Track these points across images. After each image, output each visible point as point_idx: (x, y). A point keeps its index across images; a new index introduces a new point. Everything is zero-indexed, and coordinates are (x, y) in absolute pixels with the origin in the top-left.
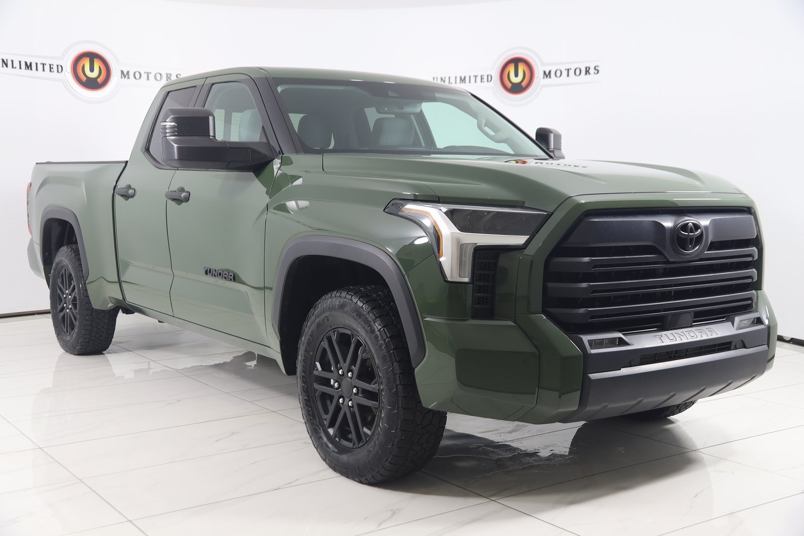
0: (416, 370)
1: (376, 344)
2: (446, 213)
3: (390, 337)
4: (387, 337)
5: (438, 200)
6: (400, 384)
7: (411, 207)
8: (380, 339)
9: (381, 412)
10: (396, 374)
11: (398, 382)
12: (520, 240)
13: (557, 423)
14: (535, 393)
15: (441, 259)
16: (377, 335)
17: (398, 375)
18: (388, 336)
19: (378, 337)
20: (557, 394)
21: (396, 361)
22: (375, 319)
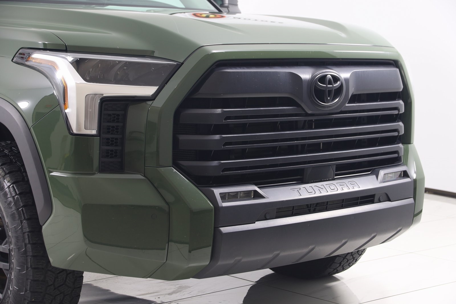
0: (44, 227)
1: (5, 202)
2: (72, 63)
3: (20, 194)
4: (16, 194)
5: (65, 49)
6: (29, 243)
7: (37, 56)
8: (9, 196)
9: (11, 274)
10: (26, 232)
11: (27, 241)
12: (148, 91)
13: (191, 278)
14: (165, 249)
15: (66, 111)
16: (6, 192)
17: (26, 234)
18: (18, 193)
19: (7, 195)
20: (186, 247)
21: (25, 219)
22: (5, 176)
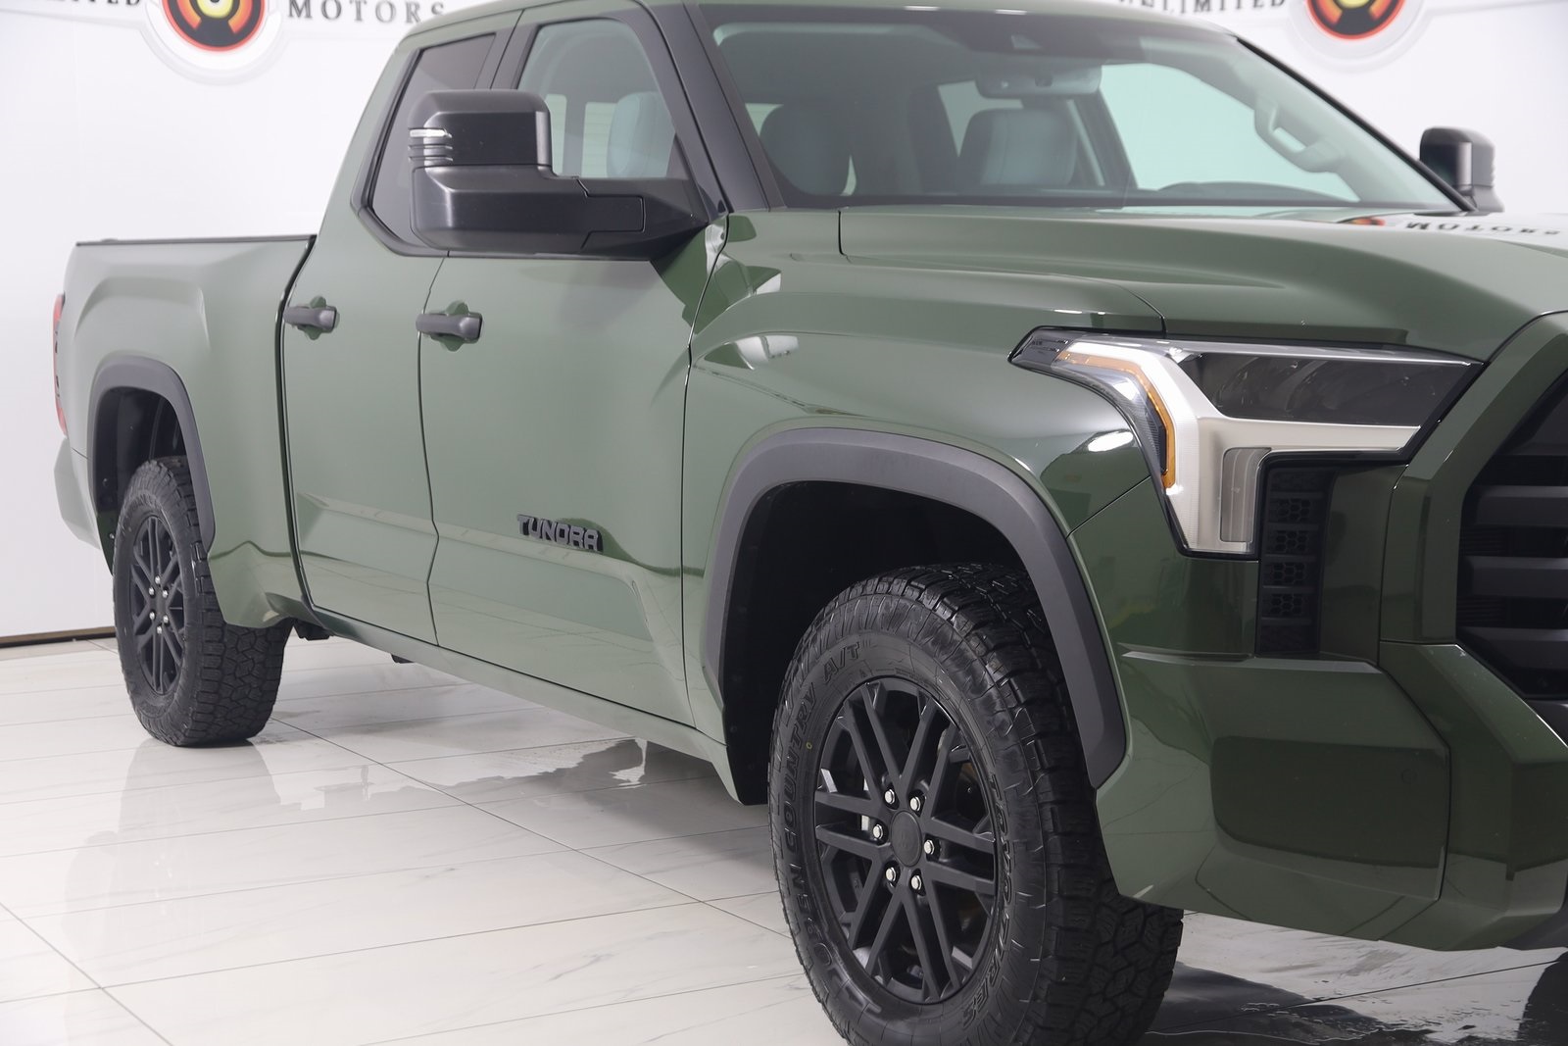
0: (1100, 794)
1: (989, 722)
2: (1184, 365)
3: (1027, 704)
4: (1019, 704)
5: (1160, 329)
6: (1055, 832)
7: (1084, 349)
8: (998, 707)
9: (1002, 908)
10: (1046, 803)
11: (1049, 826)
12: (1393, 437)
13: (1499, 948)
14: (1437, 866)
15: (1170, 492)
16: (990, 697)
17: (1048, 807)
18: (1022, 700)
19: (995, 704)
20: (1503, 868)
21: (1043, 769)
22: (986, 654)
